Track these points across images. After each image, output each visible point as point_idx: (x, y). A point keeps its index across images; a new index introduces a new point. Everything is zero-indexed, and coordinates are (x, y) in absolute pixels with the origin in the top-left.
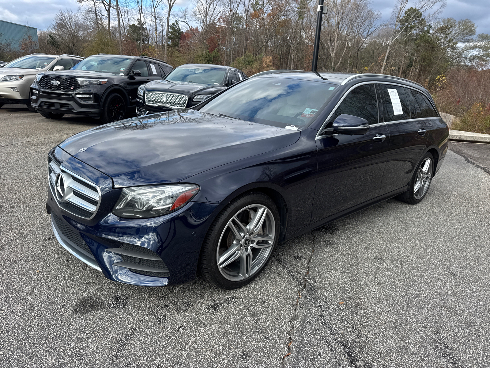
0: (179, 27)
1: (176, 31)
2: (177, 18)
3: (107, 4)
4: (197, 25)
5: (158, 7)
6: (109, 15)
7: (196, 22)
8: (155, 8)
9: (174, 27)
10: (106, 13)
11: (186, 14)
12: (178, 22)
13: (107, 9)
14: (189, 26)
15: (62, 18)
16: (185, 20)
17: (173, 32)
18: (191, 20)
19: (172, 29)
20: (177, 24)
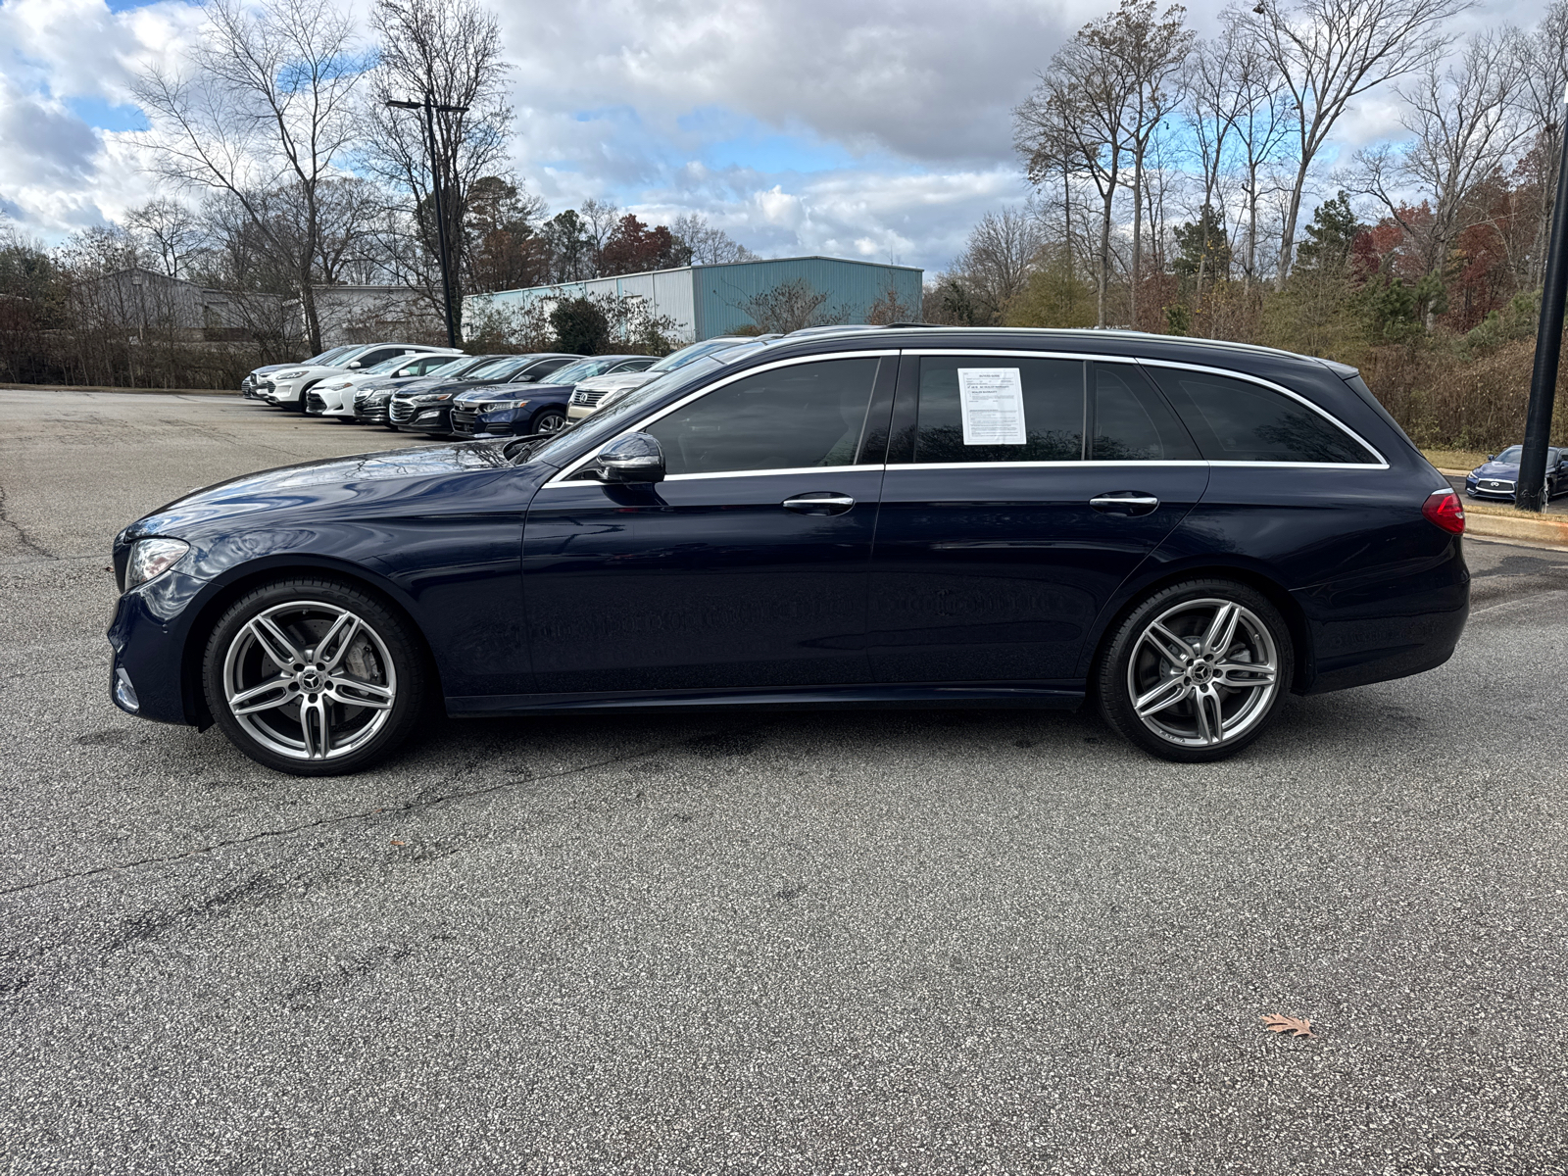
0: (1348, 210)
1: (1337, 227)
2: (1344, 184)
3: (1108, 176)
4: (1423, 195)
5: (1266, 161)
6: (1108, 207)
7: (1418, 186)
8: (1256, 164)
9: (1330, 216)
10: (1102, 202)
11: (1382, 164)
12: (1348, 195)
13: (1105, 191)
14: (1389, 203)
15: (989, 233)
16: (1375, 186)
17: (1328, 229)
18: (1397, 184)
19: (1324, 221)
20: (1344, 202)
